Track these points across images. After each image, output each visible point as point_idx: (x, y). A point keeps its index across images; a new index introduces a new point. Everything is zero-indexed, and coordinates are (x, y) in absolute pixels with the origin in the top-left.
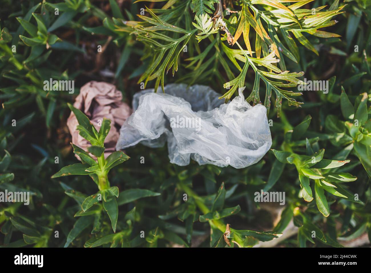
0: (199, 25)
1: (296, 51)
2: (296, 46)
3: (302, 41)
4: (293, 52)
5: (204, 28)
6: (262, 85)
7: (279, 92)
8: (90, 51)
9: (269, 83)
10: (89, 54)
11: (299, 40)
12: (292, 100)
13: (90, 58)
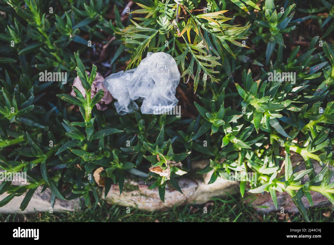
0: (161, 22)
1: (221, 53)
2: (221, 49)
3: (224, 44)
4: (219, 53)
5: (164, 25)
6: (196, 65)
7: (205, 70)
8: (98, 49)
9: (200, 64)
10: (97, 51)
11: (222, 43)
12: (213, 77)
13: (97, 54)
